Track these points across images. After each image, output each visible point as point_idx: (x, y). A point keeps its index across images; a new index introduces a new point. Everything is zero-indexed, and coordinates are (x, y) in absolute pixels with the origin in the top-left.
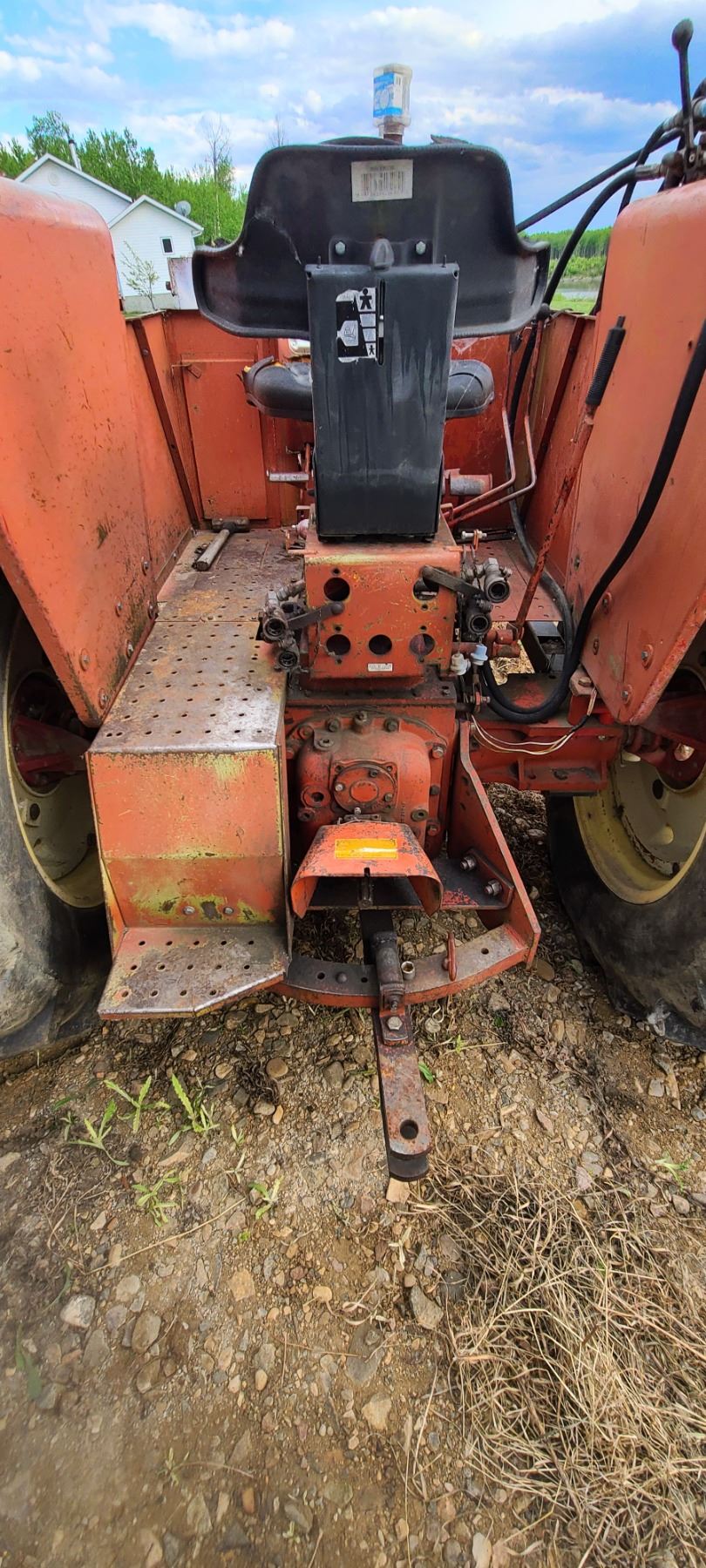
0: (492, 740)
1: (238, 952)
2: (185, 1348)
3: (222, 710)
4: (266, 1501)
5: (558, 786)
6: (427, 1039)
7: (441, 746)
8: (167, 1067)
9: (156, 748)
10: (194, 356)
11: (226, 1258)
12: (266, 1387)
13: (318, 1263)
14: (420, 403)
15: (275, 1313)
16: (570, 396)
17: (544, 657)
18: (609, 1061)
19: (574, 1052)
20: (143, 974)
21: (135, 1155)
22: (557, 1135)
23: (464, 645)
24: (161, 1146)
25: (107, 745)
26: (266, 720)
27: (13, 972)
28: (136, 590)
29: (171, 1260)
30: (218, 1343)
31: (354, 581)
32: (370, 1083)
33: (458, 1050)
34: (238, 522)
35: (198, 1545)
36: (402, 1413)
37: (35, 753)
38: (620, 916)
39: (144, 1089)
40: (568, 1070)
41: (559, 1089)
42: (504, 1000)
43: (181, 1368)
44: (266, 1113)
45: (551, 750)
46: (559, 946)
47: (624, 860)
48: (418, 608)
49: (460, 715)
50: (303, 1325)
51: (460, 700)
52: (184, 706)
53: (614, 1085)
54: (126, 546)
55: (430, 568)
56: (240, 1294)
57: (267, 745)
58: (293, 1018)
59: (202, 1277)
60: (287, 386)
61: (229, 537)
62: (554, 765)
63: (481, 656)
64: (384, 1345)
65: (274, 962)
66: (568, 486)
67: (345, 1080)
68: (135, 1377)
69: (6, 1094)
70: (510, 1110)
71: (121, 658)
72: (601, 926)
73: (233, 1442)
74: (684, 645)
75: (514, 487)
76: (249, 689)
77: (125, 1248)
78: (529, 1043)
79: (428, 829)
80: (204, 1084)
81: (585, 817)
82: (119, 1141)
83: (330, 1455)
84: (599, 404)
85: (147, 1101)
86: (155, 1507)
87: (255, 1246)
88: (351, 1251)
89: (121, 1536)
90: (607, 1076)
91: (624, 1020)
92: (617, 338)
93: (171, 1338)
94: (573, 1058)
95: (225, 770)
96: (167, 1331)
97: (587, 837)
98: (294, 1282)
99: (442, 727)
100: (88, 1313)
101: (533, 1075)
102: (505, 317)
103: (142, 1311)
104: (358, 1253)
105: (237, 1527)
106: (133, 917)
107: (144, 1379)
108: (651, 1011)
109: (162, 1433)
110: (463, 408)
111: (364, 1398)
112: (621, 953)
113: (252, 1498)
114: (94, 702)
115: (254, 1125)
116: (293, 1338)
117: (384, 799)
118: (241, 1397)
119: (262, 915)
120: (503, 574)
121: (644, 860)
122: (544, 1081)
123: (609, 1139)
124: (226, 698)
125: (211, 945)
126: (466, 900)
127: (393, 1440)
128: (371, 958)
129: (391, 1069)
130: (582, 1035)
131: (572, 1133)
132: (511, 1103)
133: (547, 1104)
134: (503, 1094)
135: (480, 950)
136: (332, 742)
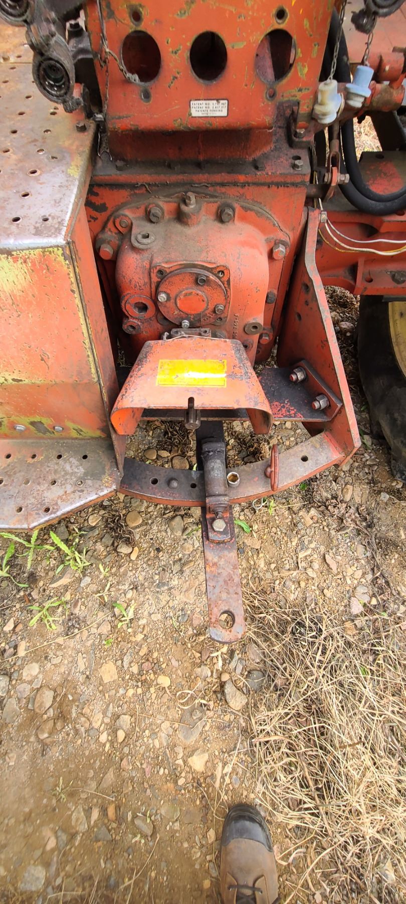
0: (338, 237)
1: (73, 466)
2: (70, 713)
4: (123, 813)
5: (394, 292)
7: (284, 243)
11: (98, 655)
12: (124, 740)
13: (162, 660)
15: (131, 692)
17: (401, 132)
18: (383, 516)
19: (357, 509)
21: (33, 578)
22: (338, 573)
24: (51, 574)
26: (56, 203)
29: (59, 653)
30: (92, 711)
33: (270, 509)
35: (79, 838)
36: (215, 762)
40: (352, 524)
41: (344, 538)
43: (67, 725)
44: (126, 552)
45: (402, 250)
49: (310, 201)
50: (150, 701)
51: (313, 178)
53: (384, 533)
56: (107, 679)
57: (52, 241)
59: (82, 664)
62: (393, 268)
64: (205, 718)
65: (106, 478)
67: (184, 530)
68: (37, 729)
70: (306, 554)
73: (101, 775)
76: (41, 156)
77: (28, 644)
78: (325, 503)
80: (80, 530)
81: (397, 316)
82: (20, 569)
83: (165, 787)
86: (53, 814)
87: (117, 646)
88: (184, 653)
89: (30, 830)
90: (380, 527)
91: (398, 483)
93: (61, 705)
94: (357, 515)
95: (5, 276)
96: (58, 699)
97: (396, 335)
98: (145, 672)
100: (4, 688)
101: (325, 528)
103: (41, 687)
104: (189, 655)
105: (104, 829)
107: (43, 732)
109: (56, 766)
111: (191, 752)
113: (114, 811)
115: (118, 560)
116: (143, 710)
117: (214, 312)
118: (108, 745)
122: (333, 532)
123: (377, 578)
125: (48, 459)
126: (292, 412)
127: (208, 780)
129: (215, 564)
130: (365, 496)
131: (350, 571)
132: (308, 548)
133: (334, 550)
134: (301, 542)
135: (300, 458)
136: (152, 238)
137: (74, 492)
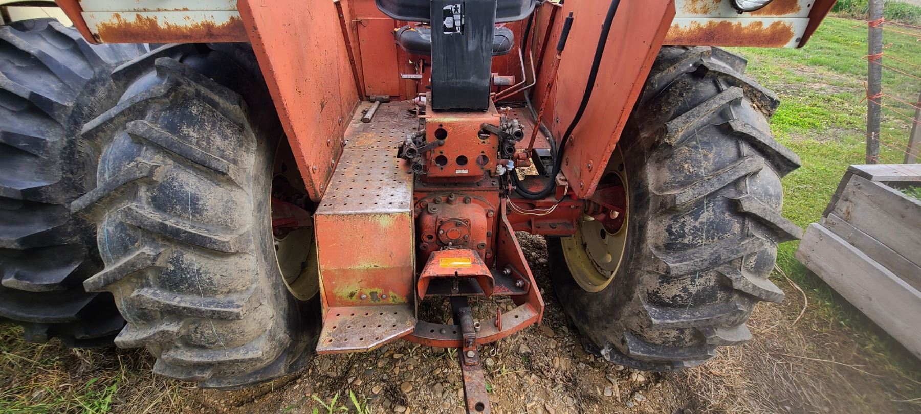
0: (517, 208)
1: (390, 319)
3: (382, 193)
5: (552, 232)
6: (487, 369)
7: (492, 211)
8: (345, 389)
9: (350, 212)
10: (363, 16)
14: (480, 51)
16: (552, 40)
17: (543, 167)
18: (583, 378)
19: (564, 374)
20: (339, 330)
23: (502, 161)
25: (325, 211)
26: (405, 198)
27: (270, 331)
28: (336, 133)
31: (449, 130)
32: (457, 393)
33: (503, 374)
34: (384, 97)
37: (278, 218)
38: (585, 300)
39: (333, 401)
40: (562, 383)
41: (557, 393)
42: (527, 347)
44: (401, 411)
45: (547, 213)
46: (556, 319)
47: (587, 271)
48: (480, 143)
49: (501, 195)
51: (501, 188)
52: (362, 191)
53: (586, 391)
54: (332, 111)
55: (486, 124)
57: (406, 210)
58: (414, 361)
60: (418, 40)
61: (379, 105)
62: (549, 222)
63: (511, 166)
65: (408, 322)
66: (550, 86)
67: (443, 392)
69: (255, 407)
70: (531, 405)
71: (329, 167)
72: (576, 307)
74: (606, 160)
75: (526, 84)
76: (395, 182)
78: (541, 370)
79: (486, 254)
80: (366, 397)
81: (567, 250)
84: (563, 49)
85: (335, 407)
90: (582, 386)
91: (590, 357)
92: (569, 21)
94: (564, 377)
95: (385, 222)
97: (569, 261)
99: (493, 200)
101: (543, 387)
102: (518, 14)
106: (332, 302)
108: (602, 348)
110: (500, 51)
112: (586, 320)
114: (318, 189)
117: (464, 238)
119: (401, 299)
120: (520, 128)
121: (598, 271)
122: (549, 389)
124: (384, 187)
125: (375, 315)
126: (506, 290)
128: (458, 321)
129: (470, 377)
130: (568, 366)
132: (532, 401)
133: (551, 401)
134: (527, 397)
135: (514, 316)
136: (437, 209)
137: (391, 330)
